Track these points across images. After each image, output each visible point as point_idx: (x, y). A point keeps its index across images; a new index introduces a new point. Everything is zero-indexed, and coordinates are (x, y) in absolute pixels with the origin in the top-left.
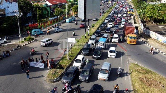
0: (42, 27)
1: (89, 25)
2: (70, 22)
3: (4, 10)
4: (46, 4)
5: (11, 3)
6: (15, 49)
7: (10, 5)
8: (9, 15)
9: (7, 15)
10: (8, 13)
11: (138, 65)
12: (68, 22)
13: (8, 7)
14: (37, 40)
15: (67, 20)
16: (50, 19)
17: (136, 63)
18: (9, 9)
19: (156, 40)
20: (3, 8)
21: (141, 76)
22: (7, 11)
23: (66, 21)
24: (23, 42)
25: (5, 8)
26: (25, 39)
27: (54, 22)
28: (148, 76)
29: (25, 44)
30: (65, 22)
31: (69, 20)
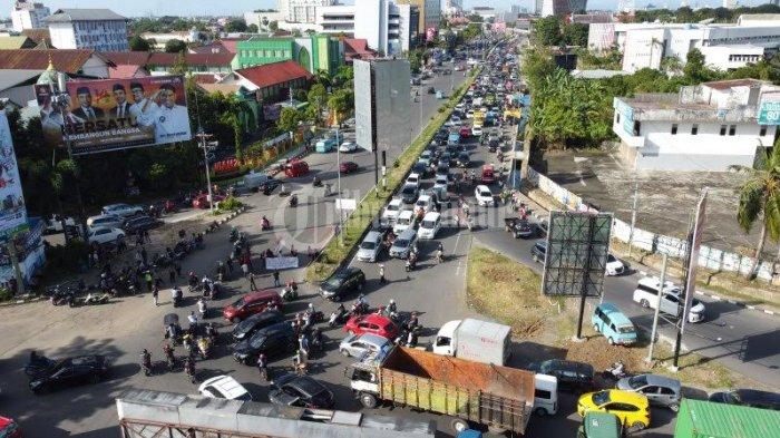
0: (249, 169)
1: (384, 164)
2: (327, 151)
3: (152, 129)
4: (243, 89)
5: (171, 108)
6: (207, 232)
10: (162, 136)
11: (487, 251)
12: (323, 150)
14: (251, 208)
15: (320, 145)
16: (270, 143)
17: (487, 247)
18: (164, 124)
19: (549, 197)
20: (149, 123)
21: (486, 267)
22: (159, 131)
23: (314, 148)
24: (217, 213)
25: (154, 124)
26: (221, 206)
27: (280, 151)
28: (498, 266)
29: (225, 219)
30: (313, 150)
31: (326, 143)
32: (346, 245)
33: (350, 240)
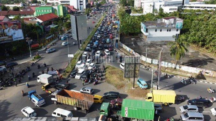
0: (42, 46)
1: (81, 43)
3: (11, 36)
4: (38, 22)
5: (17, 30)
6: (31, 66)
7: (16, 32)
8: (16, 40)
9: (14, 40)
10: (15, 38)
11: (110, 66)
13: (14, 34)
14: (43, 58)
16: (47, 38)
18: (15, 35)
19: (125, 50)
20: (10, 35)
21: (110, 70)
24: (33, 60)
25: (12, 35)
26: (34, 58)
27: (51, 40)
28: (113, 70)
29: (36, 62)
31: (64, 37)
32: (72, 67)
33: (73, 65)
